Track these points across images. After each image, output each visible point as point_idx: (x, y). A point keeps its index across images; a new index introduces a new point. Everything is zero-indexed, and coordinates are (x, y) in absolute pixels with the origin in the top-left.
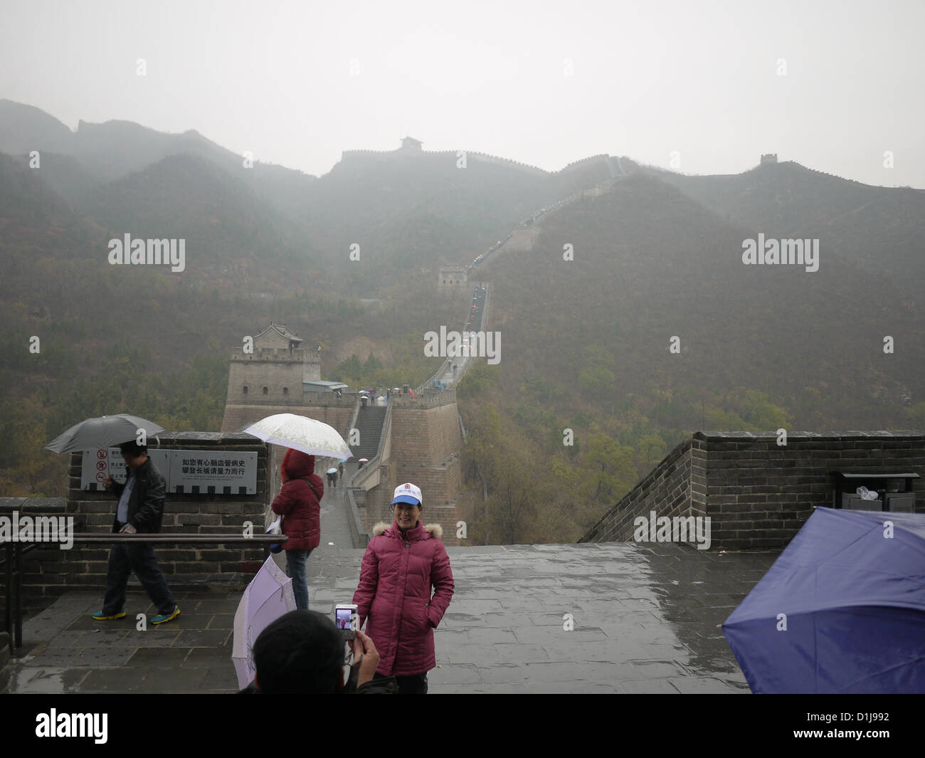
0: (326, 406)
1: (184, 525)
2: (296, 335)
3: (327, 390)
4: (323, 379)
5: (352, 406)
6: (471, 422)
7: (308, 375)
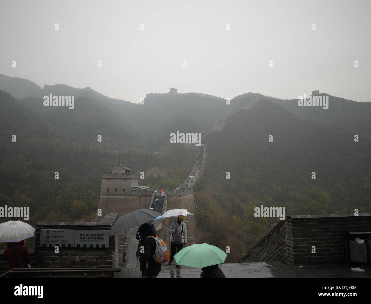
0: (140, 196)
1: (80, 261)
2: (128, 168)
3: (141, 190)
4: (139, 185)
5: (151, 196)
6: (199, 201)
7: (133, 183)
